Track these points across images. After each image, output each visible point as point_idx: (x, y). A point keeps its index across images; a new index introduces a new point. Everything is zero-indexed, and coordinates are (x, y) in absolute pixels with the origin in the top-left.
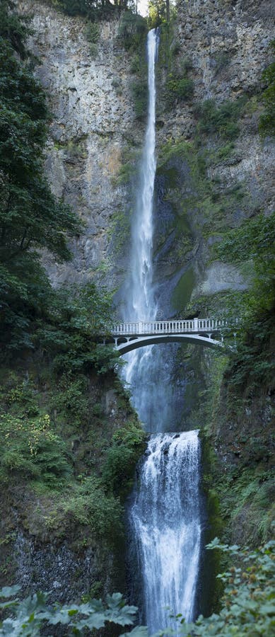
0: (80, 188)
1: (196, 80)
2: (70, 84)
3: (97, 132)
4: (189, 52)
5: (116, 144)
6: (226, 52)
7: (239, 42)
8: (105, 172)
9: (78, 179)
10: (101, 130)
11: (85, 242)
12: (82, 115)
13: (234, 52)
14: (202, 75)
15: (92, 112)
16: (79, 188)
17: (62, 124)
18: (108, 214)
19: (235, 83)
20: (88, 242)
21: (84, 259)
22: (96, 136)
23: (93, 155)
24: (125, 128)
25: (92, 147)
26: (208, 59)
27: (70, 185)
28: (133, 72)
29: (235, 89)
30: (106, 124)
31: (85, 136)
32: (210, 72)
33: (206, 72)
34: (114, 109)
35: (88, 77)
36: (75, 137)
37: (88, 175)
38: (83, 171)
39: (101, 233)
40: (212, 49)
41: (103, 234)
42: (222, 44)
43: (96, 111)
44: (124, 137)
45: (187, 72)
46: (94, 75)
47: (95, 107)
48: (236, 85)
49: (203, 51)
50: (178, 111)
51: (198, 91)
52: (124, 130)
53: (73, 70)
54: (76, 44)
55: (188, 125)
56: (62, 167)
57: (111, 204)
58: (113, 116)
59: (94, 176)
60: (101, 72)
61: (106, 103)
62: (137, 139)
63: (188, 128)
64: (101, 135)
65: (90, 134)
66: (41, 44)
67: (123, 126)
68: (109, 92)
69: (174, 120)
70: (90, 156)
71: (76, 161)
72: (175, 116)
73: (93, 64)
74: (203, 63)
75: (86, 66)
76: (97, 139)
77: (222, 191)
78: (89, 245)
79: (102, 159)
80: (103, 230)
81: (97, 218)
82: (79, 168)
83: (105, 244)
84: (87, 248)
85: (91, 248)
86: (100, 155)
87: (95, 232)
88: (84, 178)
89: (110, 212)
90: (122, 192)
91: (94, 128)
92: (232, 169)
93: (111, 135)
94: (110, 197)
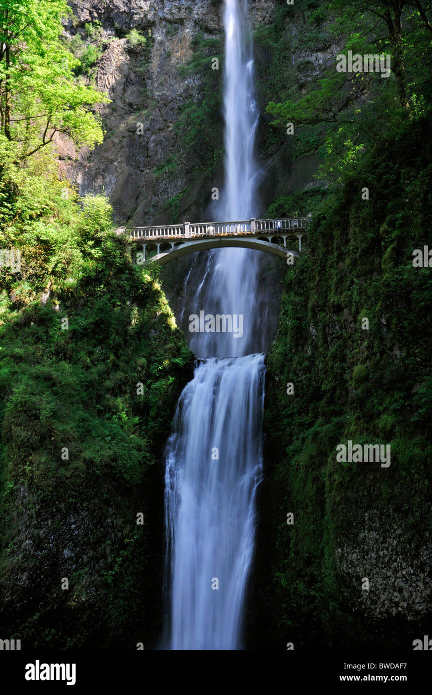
0: (144, 79)
3: (166, 20)
5: (187, 30)
8: (173, 61)
9: (141, 69)
10: (169, 17)
11: (148, 138)
17: (125, 12)
18: (176, 106)
20: (153, 138)
21: (148, 156)
22: (164, 23)
23: (161, 43)
24: (197, 14)
25: (159, 35)
27: (132, 76)
30: (175, 11)
31: (152, 24)
36: (140, 25)
37: (155, 65)
38: (148, 60)
39: (168, 127)
41: (170, 129)
44: (196, 23)
52: (196, 16)
55: (270, 10)
56: (124, 57)
57: (180, 96)
58: (183, 2)
59: (161, 66)
62: (213, 25)
63: (270, 12)
64: (170, 22)
65: (158, 22)
67: (195, 12)
70: (156, 45)
71: (140, 49)
76: (165, 26)
77: (309, 79)
78: (154, 142)
79: (171, 48)
80: (171, 125)
81: (164, 110)
82: (143, 58)
83: (173, 139)
84: (152, 145)
85: (156, 145)
86: (167, 44)
87: (162, 126)
88: (149, 68)
89: (179, 104)
90: (193, 82)
91: (161, 14)
92: (320, 54)
93: (181, 21)
94: (179, 87)
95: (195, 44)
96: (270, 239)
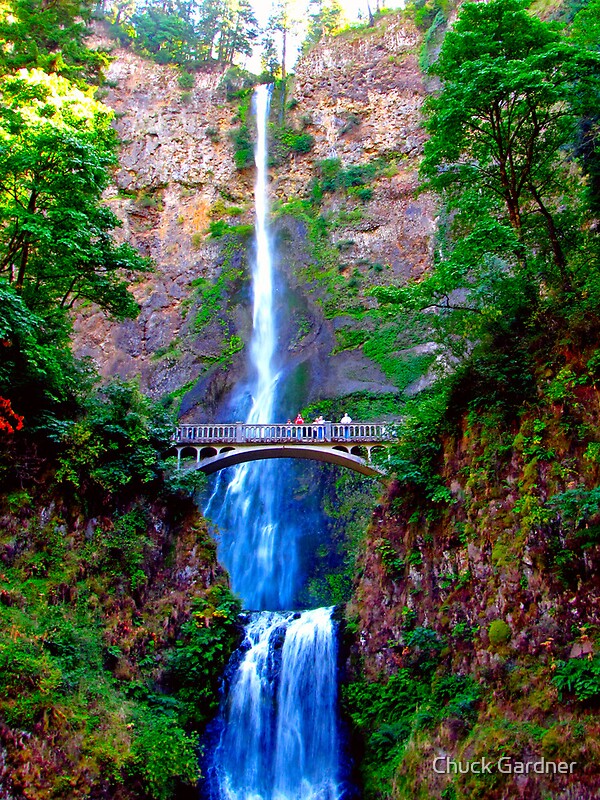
0: (148, 247)
1: (318, 138)
2: (150, 129)
3: (180, 182)
4: (309, 109)
5: (206, 196)
6: (356, 114)
7: (372, 107)
8: (186, 229)
9: (146, 235)
10: (186, 180)
11: (147, 317)
12: (162, 163)
13: (366, 114)
14: (325, 133)
15: (176, 160)
17: (133, 171)
18: (186, 281)
19: (367, 144)
20: (153, 316)
21: (145, 339)
22: (179, 186)
23: (173, 208)
24: (219, 179)
25: (170, 198)
26: (333, 117)
28: (235, 122)
29: (368, 151)
30: (193, 174)
31: (163, 186)
32: (336, 131)
33: (331, 130)
34: (206, 159)
35: (175, 124)
36: (148, 186)
37: (163, 231)
38: (155, 225)
39: (174, 305)
40: (339, 109)
41: (176, 307)
42: (351, 106)
43: (183, 158)
44: (217, 189)
45: (305, 128)
46: (184, 122)
47: (181, 155)
48: (370, 146)
49: (327, 110)
50: (294, 167)
51: (318, 148)
52: (218, 182)
53: (156, 116)
54: (163, 91)
55: (306, 183)
56: (126, 221)
57: (191, 269)
58: (204, 165)
59: (170, 233)
60: (193, 120)
61: (196, 151)
62: (236, 193)
63: (306, 185)
64: (186, 185)
65: (171, 184)
66: (119, 89)
67: (217, 178)
68: (201, 140)
69: (287, 176)
70: (166, 208)
71: (146, 212)
73: (183, 111)
74: (327, 122)
75: (174, 113)
76: (179, 189)
77: (352, 261)
78: (154, 321)
79: (184, 213)
80: (178, 302)
81: (170, 284)
82: (150, 223)
83: (179, 319)
84: (151, 325)
85: (157, 325)
86: (181, 209)
87: (165, 304)
88: (156, 234)
89: (190, 279)
90: (210, 254)
91: (176, 177)
92: (366, 236)
93: (199, 186)
94: (192, 259)
95: (215, 212)
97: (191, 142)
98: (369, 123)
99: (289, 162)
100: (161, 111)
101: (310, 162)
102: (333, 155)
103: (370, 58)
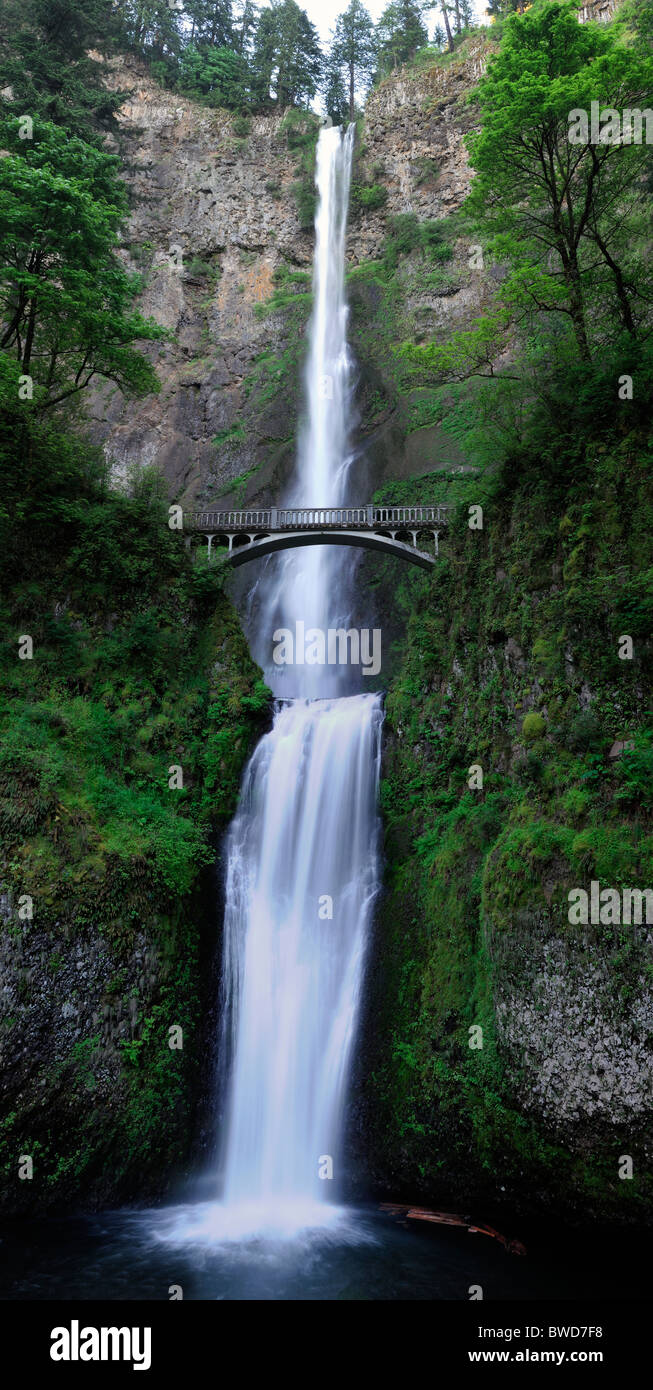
0: (206, 318)
1: (391, 188)
2: (203, 185)
3: (239, 245)
4: (381, 156)
5: (268, 261)
6: (433, 159)
7: (451, 150)
8: (248, 297)
9: (203, 306)
10: (245, 242)
11: (208, 396)
12: (218, 223)
13: (445, 159)
14: (399, 184)
15: (234, 219)
16: (204, 319)
17: (185, 233)
18: (248, 356)
19: (447, 195)
20: (214, 395)
21: (205, 420)
22: (237, 249)
23: (232, 274)
24: (282, 241)
25: (229, 263)
26: (407, 165)
27: (190, 313)
28: (297, 174)
29: (447, 202)
30: (253, 236)
31: (221, 250)
32: (411, 180)
33: (405, 179)
34: (267, 217)
35: (231, 178)
36: (205, 250)
37: (222, 301)
38: (213, 295)
39: (236, 382)
40: (414, 155)
41: (239, 385)
42: (428, 149)
43: (240, 218)
44: (280, 252)
45: (376, 178)
46: (241, 174)
47: (238, 214)
48: (449, 197)
49: (400, 156)
50: (365, 224)
51: (392, 201)
52: (281, 244)
53: (209, 169)
54: (216, 140)
55: (378, 242)
56: (180, 290)
57: (254, 342)
58: (264, 225)
59: (230, 303)
60: (250, 172)
61: (255, 209)
62: (301, 256)
63: (378, 246)
64: (246, 248)
65: (228, 247)
66: (165, 138)
67: (280, 239)
68: (261, 196)
69: (357, 235)
70: (225, 275)
71: (202, 280)
72: (359, 229)
73: (239, 163)
74: (401, 170)
75: (229, 164)
76: (238, 253)
77: (430, 330)
78: (215, 400)
79: (245, 280)
80: (240, 379)
81: (231, 360)
82: (207, 291)
83: (242, 397)
84: (211, 405)
85: (218, 405)
86: (241, 275)
87: (227, 381)
88: (214, 305)
89: (253, 353)
90: (274, 326)
91: (234, 239)
92: (445, 300)
93: (260, 249)
94: (254, 331)
95: (278, 278)
96: (393, 534)
97: (249, 198)
98: (448, 170)
99: (359, 219)
100: (214, 163)
101: (383, 218)
102: (408, 209)
103: (449, 91)
